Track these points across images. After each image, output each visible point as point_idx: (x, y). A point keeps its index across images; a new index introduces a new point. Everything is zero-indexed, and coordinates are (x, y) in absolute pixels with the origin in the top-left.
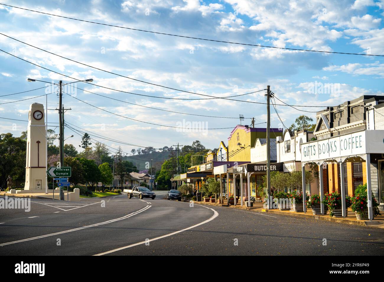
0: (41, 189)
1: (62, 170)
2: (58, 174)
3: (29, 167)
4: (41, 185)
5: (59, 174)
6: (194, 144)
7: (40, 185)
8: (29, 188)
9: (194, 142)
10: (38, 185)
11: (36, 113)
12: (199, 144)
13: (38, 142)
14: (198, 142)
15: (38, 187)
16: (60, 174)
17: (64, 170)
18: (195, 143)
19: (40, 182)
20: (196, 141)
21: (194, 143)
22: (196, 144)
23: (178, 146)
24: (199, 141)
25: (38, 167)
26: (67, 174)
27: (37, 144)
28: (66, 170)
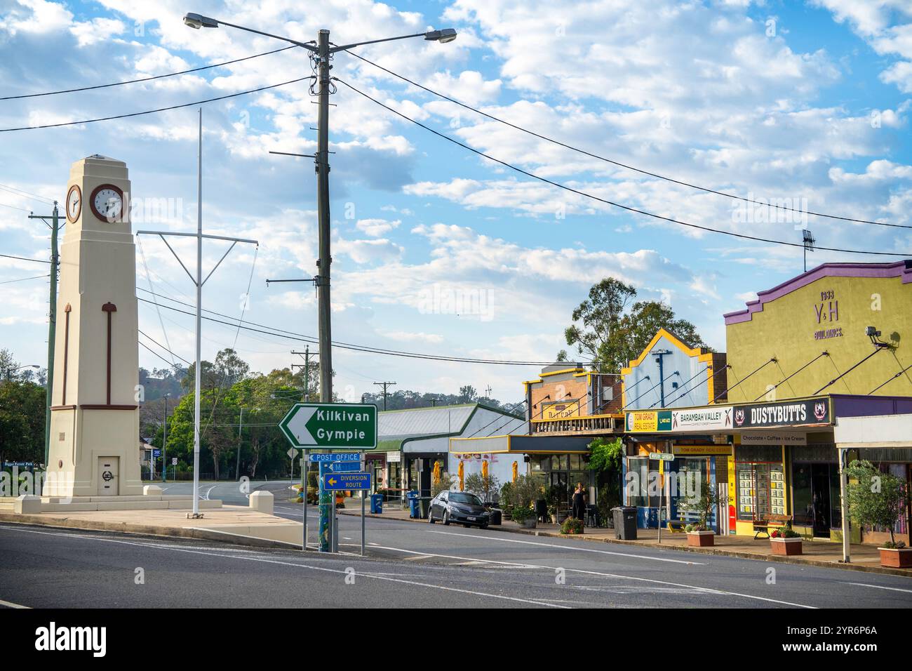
0: (118, 495)
1: (341, 416)
2: (326, 437)
3: (75, 407)
4: (116, 478)
5: (330, 437)
6: (220, 357)
7: (112, 477)
8: (75, 490)
9: (219, 352)
10: (108, 477)
11: (100, 194)
12: (233, 358)
13: (109, 309)
14: (230, 351)
15: (107, 484)
16: (334, 434)
17: (351, 419)
18: (224, 354)
19: (113, 463)
20: (227, 350)
21: (220, 355)
22: (226, 358)
23: (307, 354)
24: (234, 350)
25: (109, 407)
26: (362, 434)
27: (105, 314)
28: (358, 417)
